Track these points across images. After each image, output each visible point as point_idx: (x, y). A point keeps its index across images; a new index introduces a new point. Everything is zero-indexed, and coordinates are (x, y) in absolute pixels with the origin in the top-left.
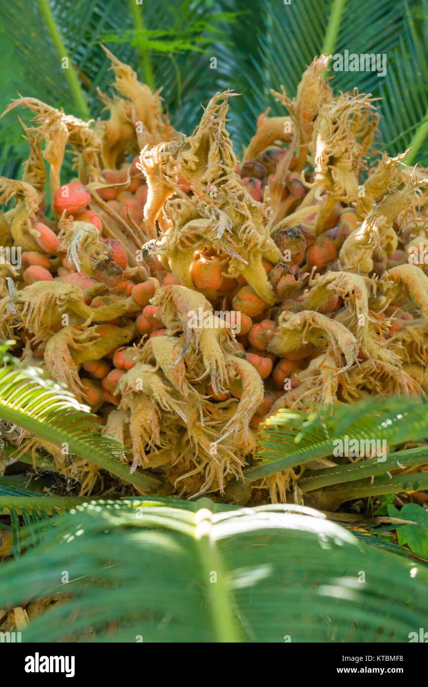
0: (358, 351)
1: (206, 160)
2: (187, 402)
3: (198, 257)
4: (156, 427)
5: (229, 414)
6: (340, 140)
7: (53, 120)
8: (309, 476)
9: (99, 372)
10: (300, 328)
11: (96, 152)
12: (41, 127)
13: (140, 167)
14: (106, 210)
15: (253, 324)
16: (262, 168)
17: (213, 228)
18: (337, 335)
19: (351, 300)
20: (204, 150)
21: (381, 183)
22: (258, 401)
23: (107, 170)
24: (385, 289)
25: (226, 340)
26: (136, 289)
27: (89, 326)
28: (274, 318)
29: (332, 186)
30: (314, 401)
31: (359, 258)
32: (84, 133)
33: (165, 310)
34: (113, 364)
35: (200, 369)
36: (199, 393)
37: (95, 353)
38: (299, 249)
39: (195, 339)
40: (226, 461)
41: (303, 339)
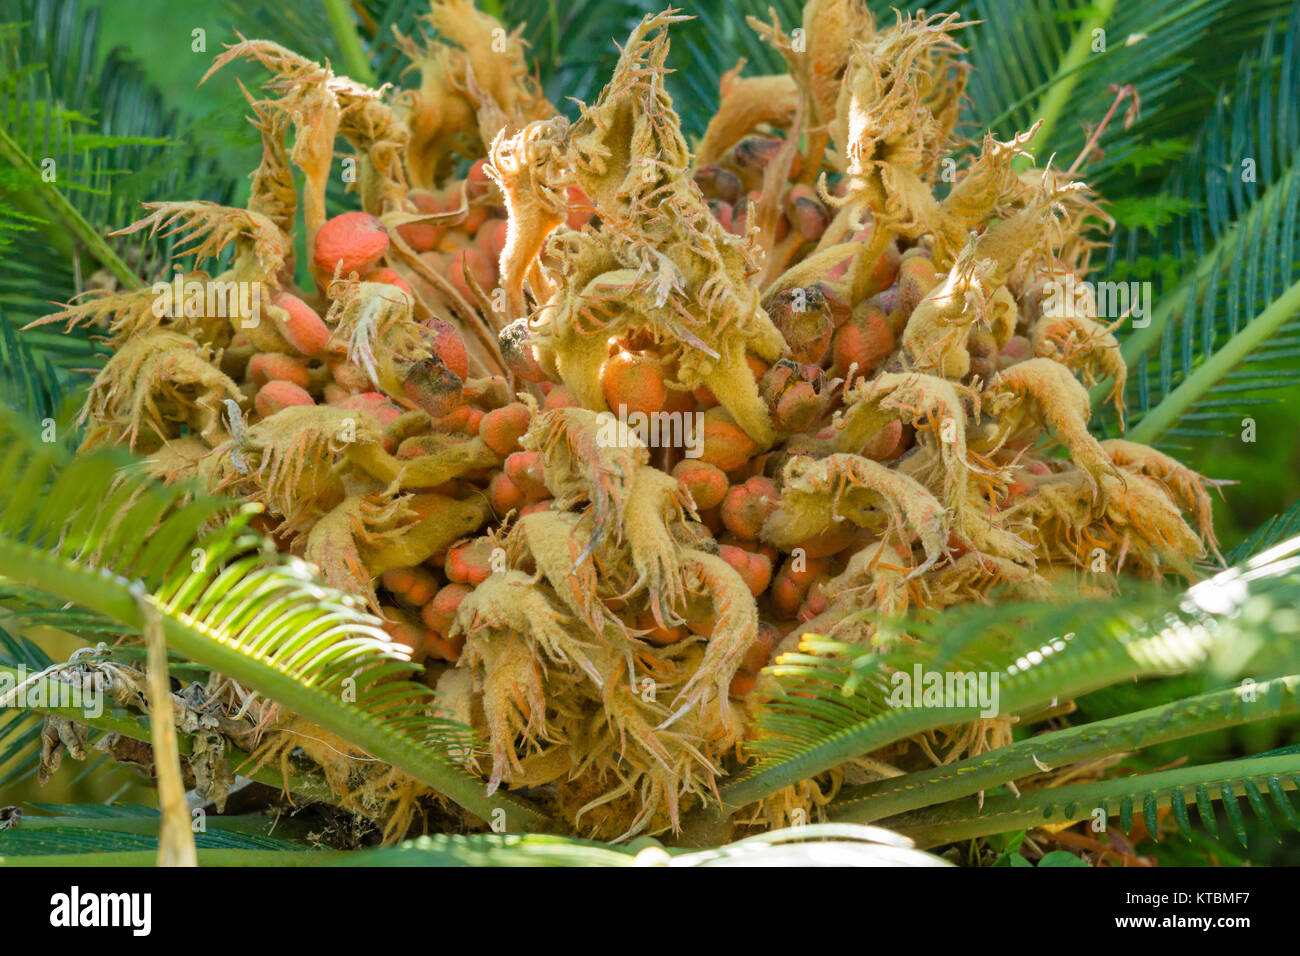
0: (947, 532)
1: (627, 154)
2: (601, 644)
3: (614, 351)
4: (538, 700)
5: (686, 670)
6: (897, 108)
7: (310, 85)
8: (849, 797)
9: (416, 592)
10: (826, 489)
11: (397, 149)
12: (285, 99)
13: (491, 172)
14: (419, 268)
15: (730, 486)
16: (733, 179)
17: (647, 287)
18: (904, 501)
19: (931, 428)
20: (621, 133)
21: (982, 195)
22: (746, 639)
23: (418, 190)
24: (996, 410)
25: (677, 519)
26: (489, 420)
27: (396, 496)
28: (771, 471)
29: (883, 203)
30: (861, 639)
31: (944, 344)
32: (372, 112)
33: (551, 458)
34: (445, 577)
35: (626, 576)
36: (626, 625)
37: (408, 554)
38: (819, 332)
39: (615, 514)
40: (683, 766)
41: (835, 511)
